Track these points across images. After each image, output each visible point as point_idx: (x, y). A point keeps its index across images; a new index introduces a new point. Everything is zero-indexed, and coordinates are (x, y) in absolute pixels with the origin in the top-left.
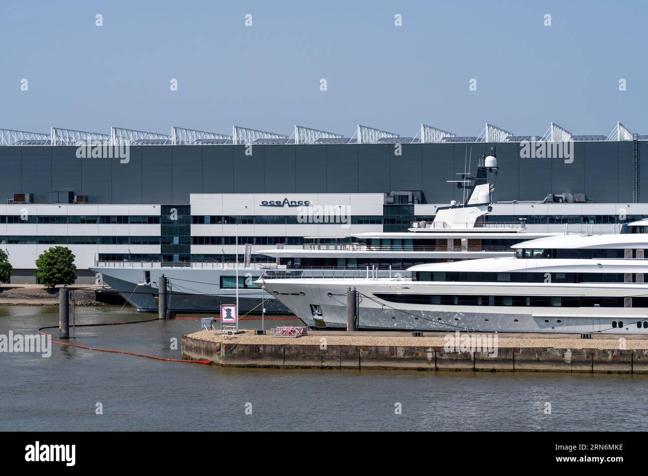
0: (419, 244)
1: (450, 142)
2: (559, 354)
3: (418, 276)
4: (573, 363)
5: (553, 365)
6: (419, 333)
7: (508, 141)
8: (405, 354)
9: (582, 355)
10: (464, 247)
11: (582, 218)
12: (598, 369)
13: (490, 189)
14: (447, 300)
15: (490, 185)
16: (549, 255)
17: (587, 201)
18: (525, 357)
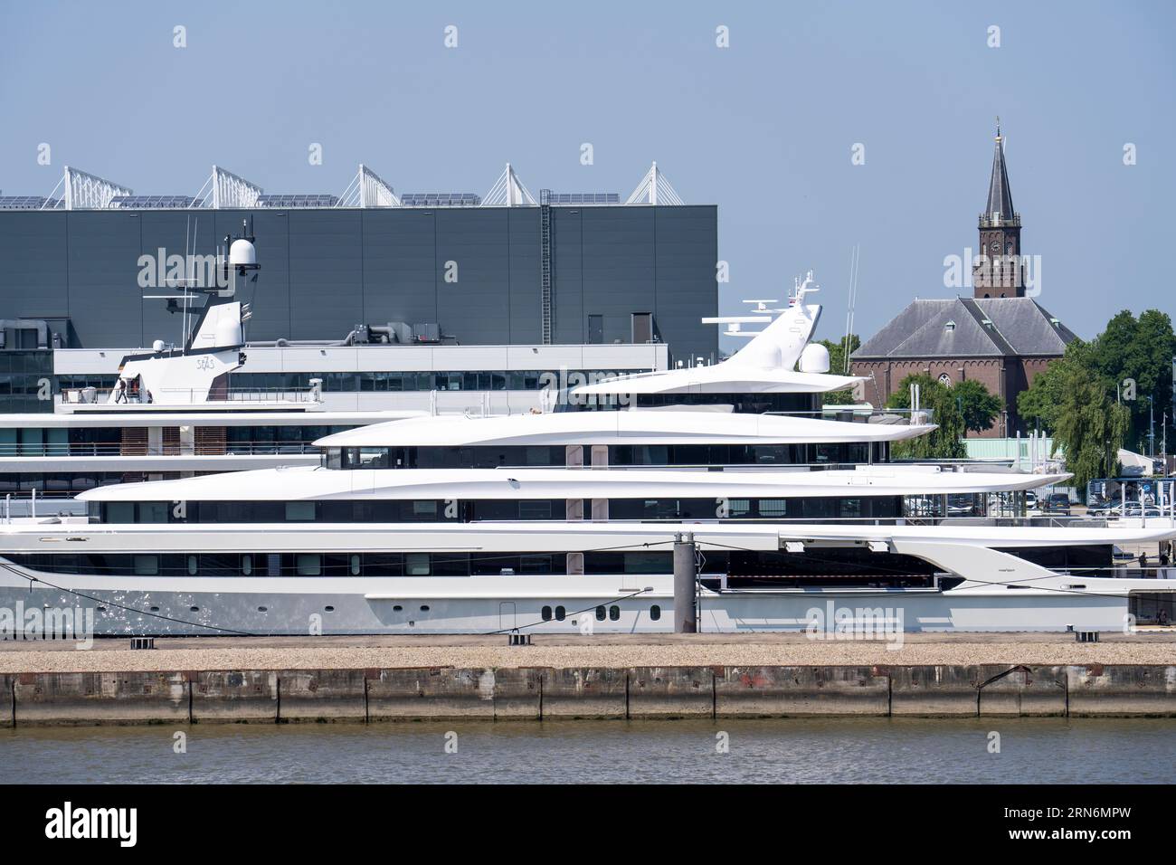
0: (81, 439)
1: (128, 208)
2: (467, 681)
3: (105, 512)
4: (498, 699)
5: (453, 706)
6: (145, 641)
7: (260, 205)
8: (120, 689)
9: (517, 681)
10: (186, 445)
11: (433, 379)
12: (554, 713)
13: (242, 314)
14: (172, 564)
15: (242, 305)
16: (399, 462)
17: (441, 340)
18: (393, 690)
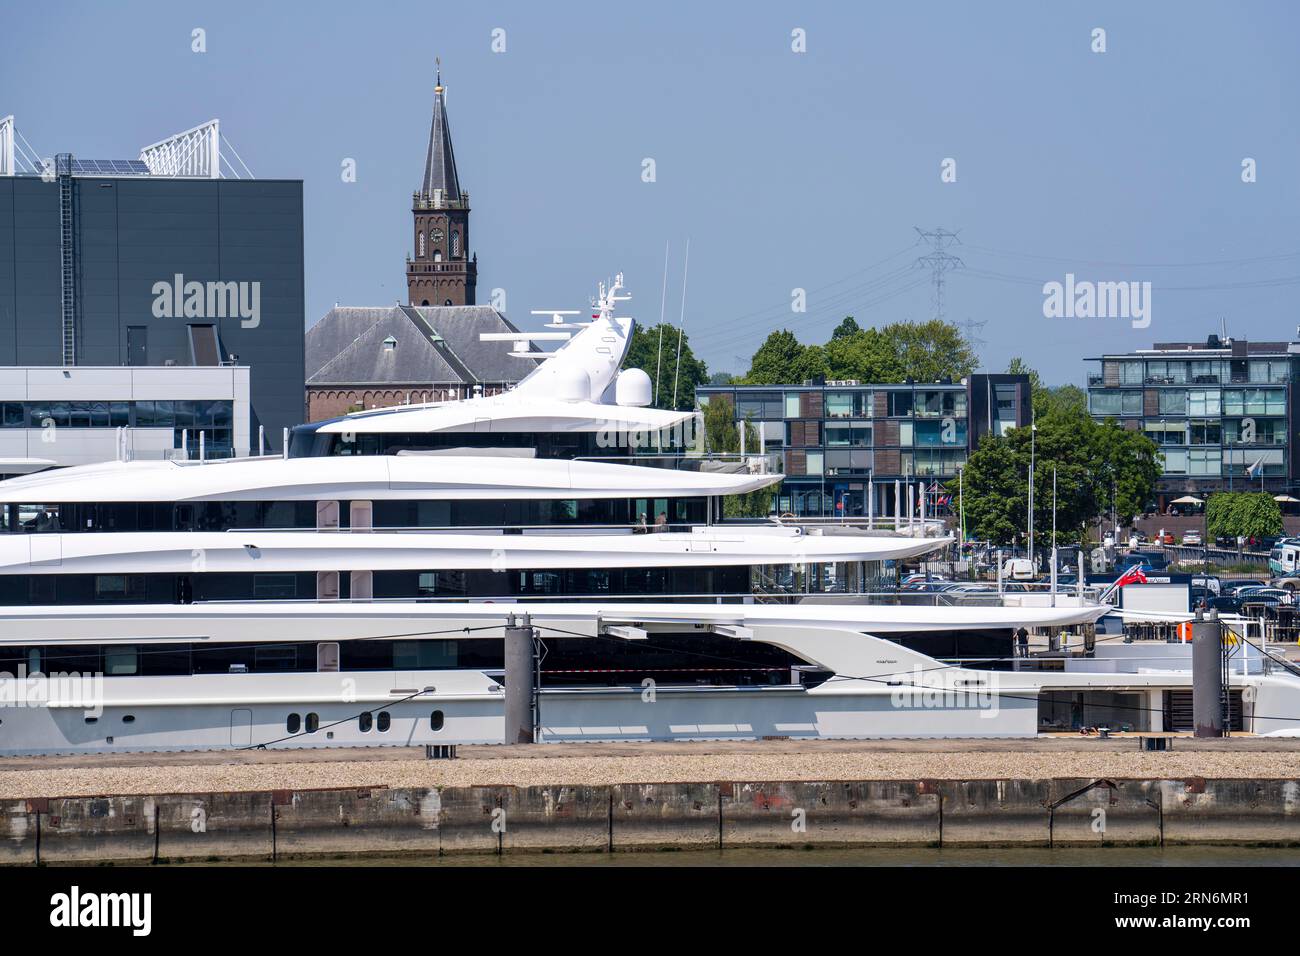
2: (404, 805)
4: (446, 828)
5: (387, 837)
9: (470, 804)
12: (517, 845)
18: (308, 818)
